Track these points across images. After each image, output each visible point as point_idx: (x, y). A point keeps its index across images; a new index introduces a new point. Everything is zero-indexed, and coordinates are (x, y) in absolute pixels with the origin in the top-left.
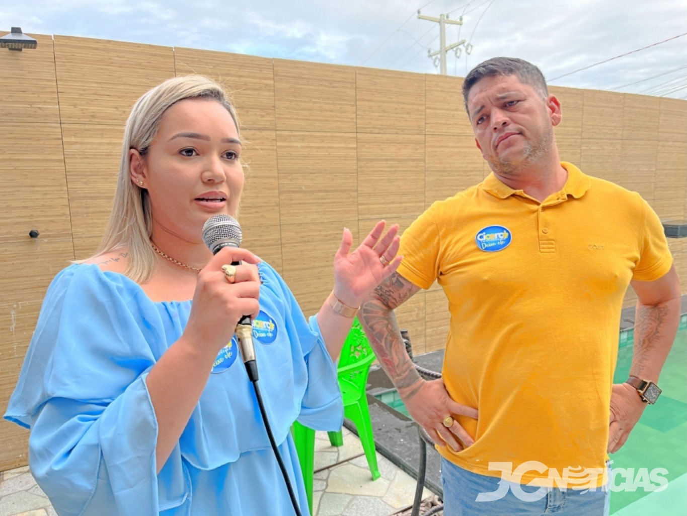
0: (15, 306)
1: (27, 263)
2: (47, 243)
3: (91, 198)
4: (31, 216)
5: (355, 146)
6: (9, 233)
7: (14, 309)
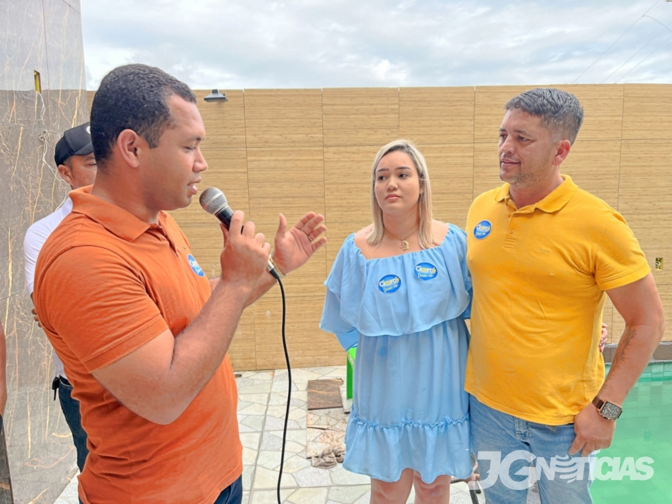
5: (472, 154)
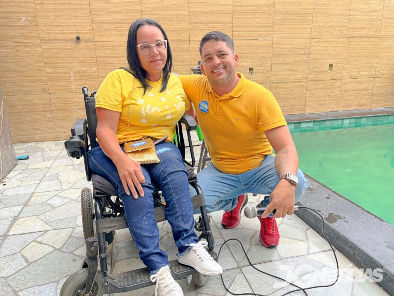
0: (72, 70)
1: (76, 51)
2: (84, 43)
3: (101, 23)
4: (77, 30)
6: (69, 37)
7: (72, 71)
